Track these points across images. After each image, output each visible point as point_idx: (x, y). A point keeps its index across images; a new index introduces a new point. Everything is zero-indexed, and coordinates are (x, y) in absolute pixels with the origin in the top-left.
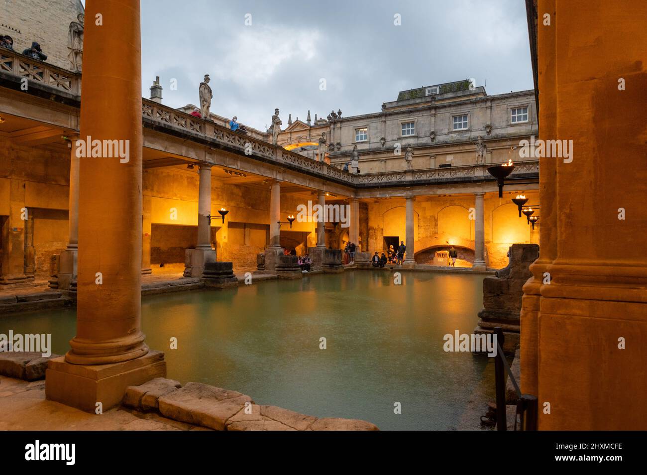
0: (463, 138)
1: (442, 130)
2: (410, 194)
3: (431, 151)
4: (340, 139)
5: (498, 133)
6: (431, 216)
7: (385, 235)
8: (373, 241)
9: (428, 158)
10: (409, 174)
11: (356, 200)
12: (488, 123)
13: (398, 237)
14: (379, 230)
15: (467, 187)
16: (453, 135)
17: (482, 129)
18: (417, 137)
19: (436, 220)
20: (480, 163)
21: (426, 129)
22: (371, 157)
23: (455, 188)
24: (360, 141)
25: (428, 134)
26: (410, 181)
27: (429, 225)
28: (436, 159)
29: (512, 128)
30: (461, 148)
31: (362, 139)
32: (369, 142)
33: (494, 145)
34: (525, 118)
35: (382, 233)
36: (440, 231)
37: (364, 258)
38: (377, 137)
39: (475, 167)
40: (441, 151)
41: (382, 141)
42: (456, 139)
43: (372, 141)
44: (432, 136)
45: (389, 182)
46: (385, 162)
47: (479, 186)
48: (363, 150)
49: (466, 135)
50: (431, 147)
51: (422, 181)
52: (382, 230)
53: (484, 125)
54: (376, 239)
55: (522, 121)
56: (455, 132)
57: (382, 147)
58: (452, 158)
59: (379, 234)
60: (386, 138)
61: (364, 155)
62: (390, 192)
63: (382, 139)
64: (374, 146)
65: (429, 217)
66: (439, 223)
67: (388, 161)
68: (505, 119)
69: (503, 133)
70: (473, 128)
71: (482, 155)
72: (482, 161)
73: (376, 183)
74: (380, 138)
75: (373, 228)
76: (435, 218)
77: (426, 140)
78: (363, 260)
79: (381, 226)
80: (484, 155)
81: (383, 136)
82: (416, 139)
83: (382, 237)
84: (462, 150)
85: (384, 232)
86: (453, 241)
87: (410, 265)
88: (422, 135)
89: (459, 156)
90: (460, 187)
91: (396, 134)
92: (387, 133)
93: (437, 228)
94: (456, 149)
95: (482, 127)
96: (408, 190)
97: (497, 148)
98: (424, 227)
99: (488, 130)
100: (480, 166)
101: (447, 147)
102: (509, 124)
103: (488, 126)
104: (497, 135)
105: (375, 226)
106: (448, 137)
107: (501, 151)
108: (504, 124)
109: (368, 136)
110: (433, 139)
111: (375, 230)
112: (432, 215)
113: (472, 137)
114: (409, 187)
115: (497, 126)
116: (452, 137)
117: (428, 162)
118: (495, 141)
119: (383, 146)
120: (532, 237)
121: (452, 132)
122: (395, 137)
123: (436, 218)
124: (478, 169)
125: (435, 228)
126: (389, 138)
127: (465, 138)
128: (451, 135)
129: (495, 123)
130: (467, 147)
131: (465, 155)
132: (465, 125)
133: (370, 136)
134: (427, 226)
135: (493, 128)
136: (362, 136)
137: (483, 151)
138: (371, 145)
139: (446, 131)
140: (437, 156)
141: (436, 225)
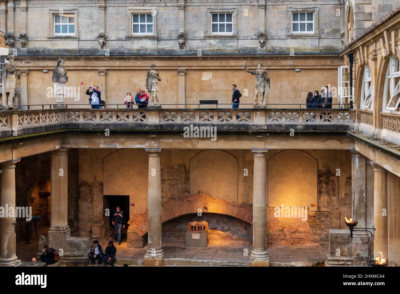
0: (227, 49)
1: (196, 31)
2: (156, 145)
3: (180, 63)
4: (27, 29)
5: (274, 46)
6: (179, 165)
7: (106, 193)
8: (86, 204)
9: (175, 73)
10: (153, 113)
11: (63, 152)
12: (262, 30)
13: (128, 197)
14: (97, 184)
15: (242, 140)
16: (212, 42)
17: (254, 37)
18: (157, 39)
19: (187, 172)
20: (262, 104)
21: (172, 28)
22: (81, 63)
23: (225, 140)
24: (61, 34)
25: (175, 36)
26: (156, 126)
27: (176, 178)
28: (188, 77)
29: (293, 40)
30: (224, 63)
31: (65, 31)
32: (78, 39)
33: (269, 63)
34: (310, 26)
35: (102, 190)
36: (194, 190)
37: (79, 249)
38: (92, 31)
39: (255, 110)
40: (195, 65)
41: (101, 40)
42: (216, 48)
43: (83, 37)
44: (181, 41)
45: (120, 125)
46: (106, 74)
47: (260, 140)
48: (68, 51)
49: (231, 44)
50: (180, 58)
51: (173, 126)
52: (102, 184)
53: (256, 32)
54: (91, 201)
55: (306, 32)
56: (215, 37)
57: (100, 48)
58: (211, 77)
59: (96, 191)
60: (107, 35)
61: (69, 59)
62: (122, 140)
63: (101, 36)
64: (87, 46)
65: (176, 167)
66: (192, 176)
67: (110, 73)
68: (284, 26)
69: (282, 46)
70: (241, 35)
71: (264, 93)
72: (263, 101)
73: (97, 125)
74: (96, 34)
75: (86, 184)
76: (185, 167)
77: (172, 45)
78: (76, 253)
79: (100, 179)
80: (266, 93)
81: (102, 31)
82: (156, 42)
83: (101, 195)
84: (225, 66)
85: (105, 189)
86: (214, 208)
87: (155, 261)
88: (165, 35)
89: (220, 73)
90: (233, 140)
91: (124, 30)
92: (108, 27)
93: (189, 183)
94: (217, 63)
95: (253, 34)
96: (153, 139)
97: (274, 68)
98: (169, 182)
99: (262, 41)
100: (262, 110)
101: (203, 60)
102: (290, 34)
103: (261, 35)
104: (274, 49)
105: (90, 180)
106: (205, 44)
107: (280, 72)
108: (283, 34)
109: (76, 28)
110: (182, 45)
111: (90, 186)
112: (181, 162)
113: (240, 47)
114: (155, 136)
115: (273, 35)
116: (210, 44)
117: (174, 79)
118: (271, 58)
119: (102, 47)
120: (319, 199)
121: (210, 37)
122: (123, 35)
123: (187, 168)
124: (259, 113)
125: (185, 183)
126: (112, 35)
127: (229, 48)
128: (208, 41)
129: (271, 30)
130: (232, 63)
131: (230, 73)
132: (229, 27)
133: (80, 29)
134: (174, 179)
135: (269, 37)
136: (65, 27)
137: (265, 87)
138: (81, 43)
139: (201, 34)
140: (189, 72)
141: (187, 179)
